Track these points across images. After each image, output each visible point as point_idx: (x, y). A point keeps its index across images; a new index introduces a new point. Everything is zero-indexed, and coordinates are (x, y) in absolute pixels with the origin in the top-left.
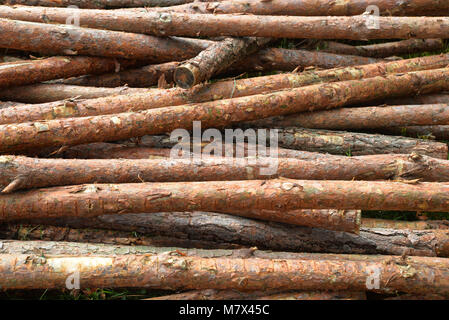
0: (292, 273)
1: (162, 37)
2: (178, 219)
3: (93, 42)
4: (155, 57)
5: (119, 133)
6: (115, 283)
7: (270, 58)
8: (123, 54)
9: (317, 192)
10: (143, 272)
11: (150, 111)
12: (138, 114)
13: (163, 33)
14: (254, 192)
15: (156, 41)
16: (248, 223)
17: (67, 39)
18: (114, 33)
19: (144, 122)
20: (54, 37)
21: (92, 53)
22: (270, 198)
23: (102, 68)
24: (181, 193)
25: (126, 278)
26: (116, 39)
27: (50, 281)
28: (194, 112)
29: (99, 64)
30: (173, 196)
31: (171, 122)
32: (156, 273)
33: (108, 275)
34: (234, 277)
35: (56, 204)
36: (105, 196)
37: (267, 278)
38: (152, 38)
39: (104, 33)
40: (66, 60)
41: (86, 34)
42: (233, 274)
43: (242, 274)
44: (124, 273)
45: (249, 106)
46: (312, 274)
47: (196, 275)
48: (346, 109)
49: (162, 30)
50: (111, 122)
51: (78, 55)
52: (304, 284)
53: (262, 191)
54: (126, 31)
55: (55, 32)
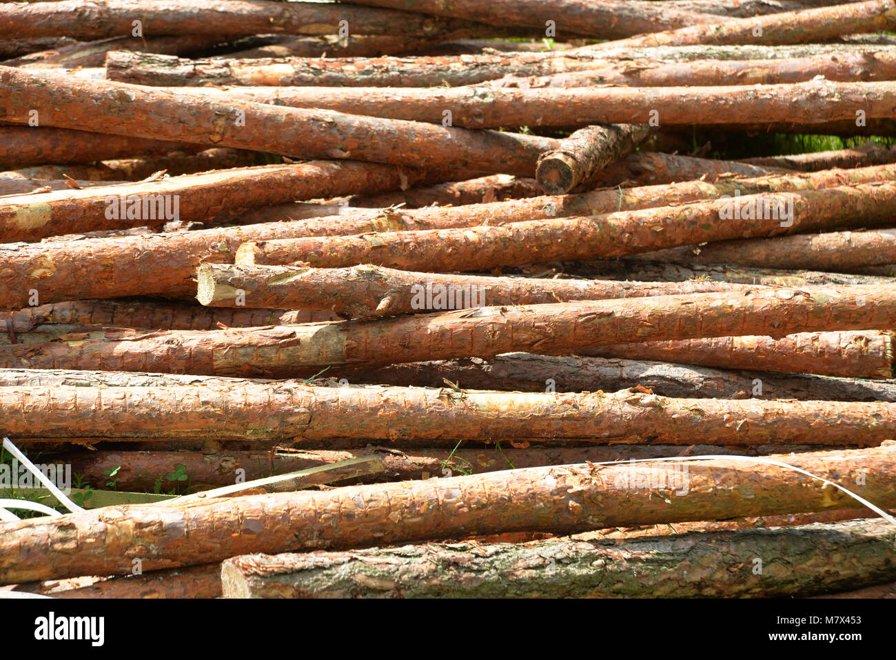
0: (811, 415)
1: (476, 130)
2: (603, 370)
3: (372, 137)
4: (466, 164)
5: (477, 257)
6: (561, 430)
7: (648, 167)
8: (417, 157)
9: (831, 301)
10: (600, 411)
11: (515, 225)
12: (500, 228)
13: (480, 121)
14: (737, 305)
15: (467, 136)
16: (710, 374)
17: (334, 131)
18: (402, 124)
19: (511, 240)
20: (315, 128)
21: (370, 157)
22: (763, 312)
23: (382, 182)
24: (626, 310)
25: (577, 420)
26: (408, 132)
27: (475, 423)
28: (578, 228)
29: (380, 176)
30: (618, 315)
31: (547, 242)
32: (619, 413)
33: (552, 416)
34: (728, 420)
35: (443, 333)
36: (515, 319)
37: (775, 422)
38: (460, 132)
39: (387, 124)
40: (335, 167)
41: (362, 123)
42: (726, 417)
43: (739, 417)
44: (574, 412)
45: (656, 223)
46: (840, 416)
47: (675, 416)
48: (802, 237)
49: (479, 115)
50: (466, 238)
51: (351, 160)
52: (830, 432)
53: (750, 303)
54: (418, 120)
55: (316, 120)
